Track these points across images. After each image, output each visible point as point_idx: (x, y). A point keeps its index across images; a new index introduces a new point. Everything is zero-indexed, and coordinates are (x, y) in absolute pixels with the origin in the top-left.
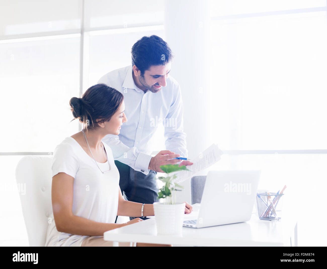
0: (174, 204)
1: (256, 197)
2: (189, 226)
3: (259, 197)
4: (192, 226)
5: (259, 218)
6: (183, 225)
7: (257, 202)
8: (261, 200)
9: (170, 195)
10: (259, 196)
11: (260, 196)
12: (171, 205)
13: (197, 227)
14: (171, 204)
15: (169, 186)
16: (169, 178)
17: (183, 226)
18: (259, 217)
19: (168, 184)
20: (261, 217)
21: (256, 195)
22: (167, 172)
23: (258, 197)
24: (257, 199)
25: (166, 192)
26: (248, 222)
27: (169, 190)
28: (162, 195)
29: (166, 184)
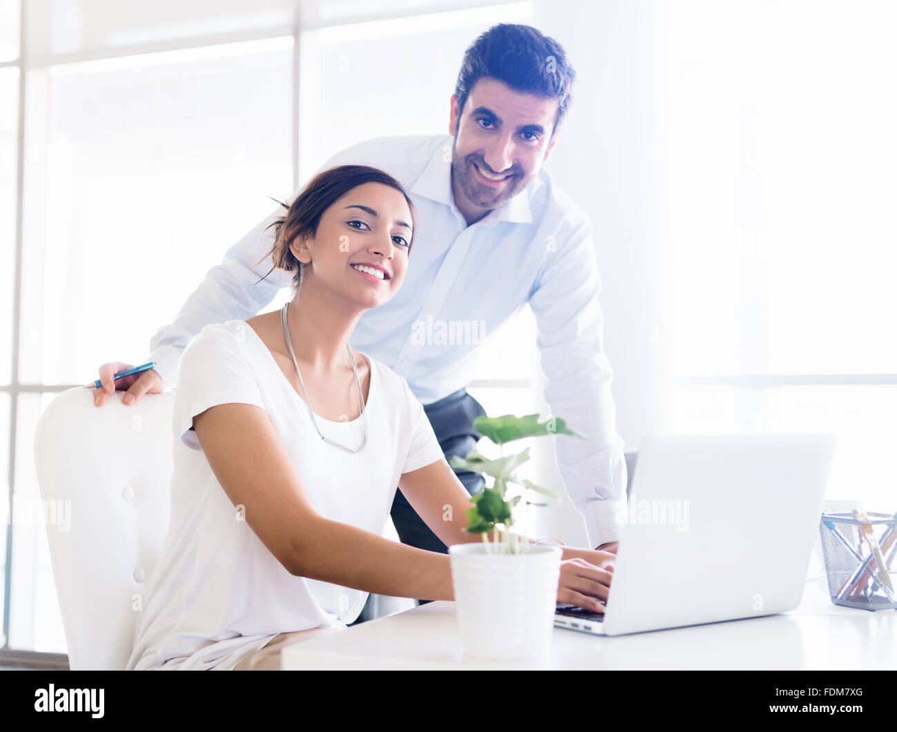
0: (521, 552)
1: (821, 528)
2: (581, 628)
3: (831, 527)
4: (589, 629)
5: (832, 600)
6: (556, 621)
7: (824, 546)
8: (839, 538)
9: (507, 521)
10: (827, 522)
11: (834, 523)
12: (511, 557)
13: (608, 633)
14: (513, 553)
15: (505, 489)
16: (503, 461)
17: (555, 627)
18: (830, 597)
19: (500, 482)
20: (836, 597)
21: (818, 521)
22: (497, 439)
23: (824, 526)
24: (822, 533)
25: (492, 510)
26: (793, 615)
27: (504, 505)
28: (480, 520)
29: (496, 483)
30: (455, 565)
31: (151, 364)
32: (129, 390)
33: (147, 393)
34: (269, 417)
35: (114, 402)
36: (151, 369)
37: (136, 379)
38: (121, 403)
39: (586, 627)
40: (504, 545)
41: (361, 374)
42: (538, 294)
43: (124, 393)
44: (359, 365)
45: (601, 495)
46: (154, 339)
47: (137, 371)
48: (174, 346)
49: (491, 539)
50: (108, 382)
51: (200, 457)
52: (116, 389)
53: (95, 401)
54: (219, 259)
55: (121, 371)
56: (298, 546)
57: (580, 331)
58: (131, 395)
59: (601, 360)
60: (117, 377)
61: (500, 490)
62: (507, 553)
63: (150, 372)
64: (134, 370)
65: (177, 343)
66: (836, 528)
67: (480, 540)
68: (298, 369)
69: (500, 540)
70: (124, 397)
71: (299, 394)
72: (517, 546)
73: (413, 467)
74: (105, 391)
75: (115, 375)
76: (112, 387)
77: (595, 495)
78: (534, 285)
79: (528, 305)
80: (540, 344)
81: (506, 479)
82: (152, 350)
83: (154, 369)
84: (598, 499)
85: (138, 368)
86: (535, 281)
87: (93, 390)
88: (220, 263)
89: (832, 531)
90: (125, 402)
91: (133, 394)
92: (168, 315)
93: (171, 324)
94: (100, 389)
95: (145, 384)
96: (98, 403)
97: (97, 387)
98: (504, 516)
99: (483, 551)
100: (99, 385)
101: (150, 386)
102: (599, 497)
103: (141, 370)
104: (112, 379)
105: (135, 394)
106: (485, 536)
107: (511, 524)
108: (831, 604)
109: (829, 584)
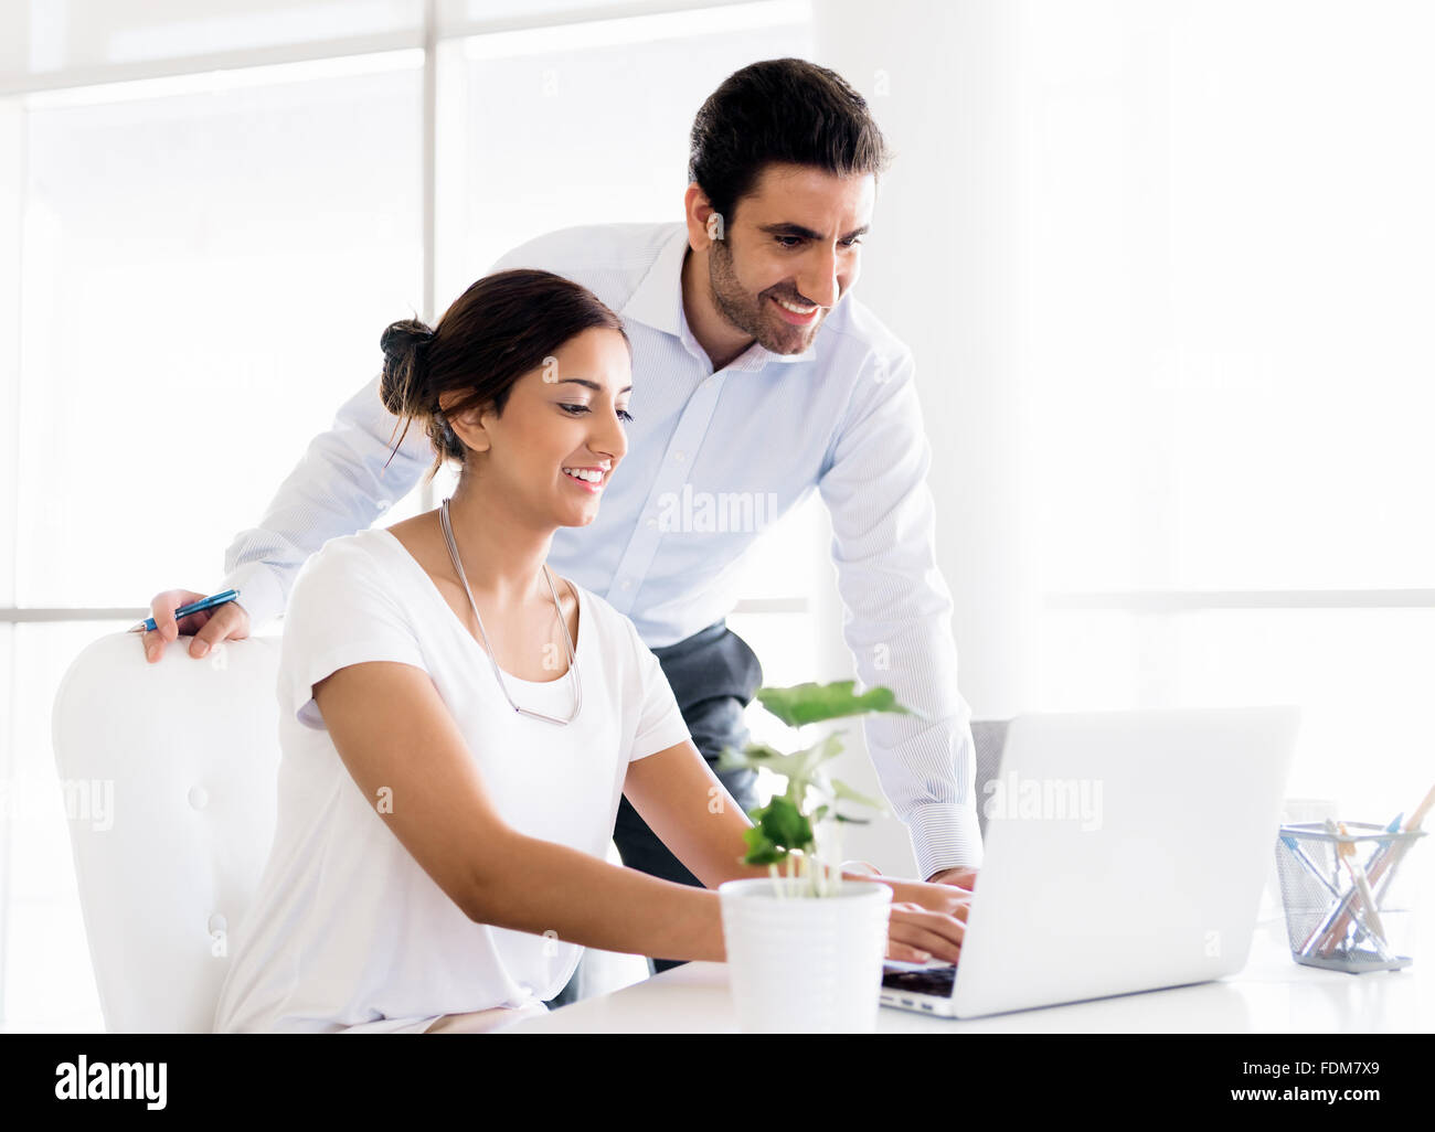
0: (829, 896)
1: (1278, 849)
2: (918, 1007)
3: (1292, 846)
4: (930, 1008)
5: (1295, 959)
7: (1282, 875)
8: (1304, 862)
9: (808, 846)
10: (1287, 839)
11: (1297, 840)
12: (813, 903)
13: (959, 1014)
14: (817, 895)
15: (804, 795)
16: (802, 756)
17: (882, 1006)
18: (1291, 953)
19: (796, 786)
20: (1299, 953)
21: (1274, 835)
22: (793, 718)
23: (1284, 848)
24: (1279, 855)
25: (784, 829)
26: (1234, 983)
27: (803, 821)
28: (766, 844)
29: (790, 788)
30: (728, 913)
31: (232, 592)
32: (199, 633)
33: (226, 638)
34: (433, 681)
35: (176, 653)
36: (232, 601)
37: (209, 618)
38: (188, 656)
39: (924, 1006)
40: (803, 882)
41: (567, 608)
42: (831, 474)
43: (192, 638)
44: (562, 596)
45: (935, 796)
46: (231, 553)
47: (210, 604)
48: (265, 563)
49: (783, 873)
50: (167, 622)
51: (323, 740)
52: (180, 633)
53: (147, 653)
54: (326, 422)
55: (187, 605)
56: (481, 880)
57: (900, 532)
58: (202, 642)
59: (935, 580)
60: (180, 615)
61: (797, 797)
62: (806, 895)
63: (231, 605)
64: (206, 602)
65: (269, 558)
66: (1300, 847)
67: (766, 875)
68: (474, 604)
69: (797, 874)
70: (192, 645)
71: (478, 641)
72: (823, 886)
73: (644, 751)
74: (161, 637)
75: (177, 611)
76: (172, 629)
77: (926, 794)
78: (825, 461)
79: (817, 490)
80: (837, 556)
81: (804, 783)
82: (227, 571)
83: (236, 600)
84: (932, 801)
85: (212, 600)
86: (826, 454)
87: (142, 636)
88: (328, 428)
89: (1295, 852)
90: (193, 653)
91: (205, 640)
92: (250, 512)
93: (257, 527)
94: (153, 634)
95: (224, 626)
96: (152, 656)
97: (149, 631)
98: (803, 839)
99: (771, 893)
100: (152, 627)
101: (232, 627)
102: (933, 797)
103: (216, 602)
104: (173, 617)
105: (209, 641)
106: (773, 868)
107: (814, 851)
108: (1294, 963)
109: (1290, 933)
